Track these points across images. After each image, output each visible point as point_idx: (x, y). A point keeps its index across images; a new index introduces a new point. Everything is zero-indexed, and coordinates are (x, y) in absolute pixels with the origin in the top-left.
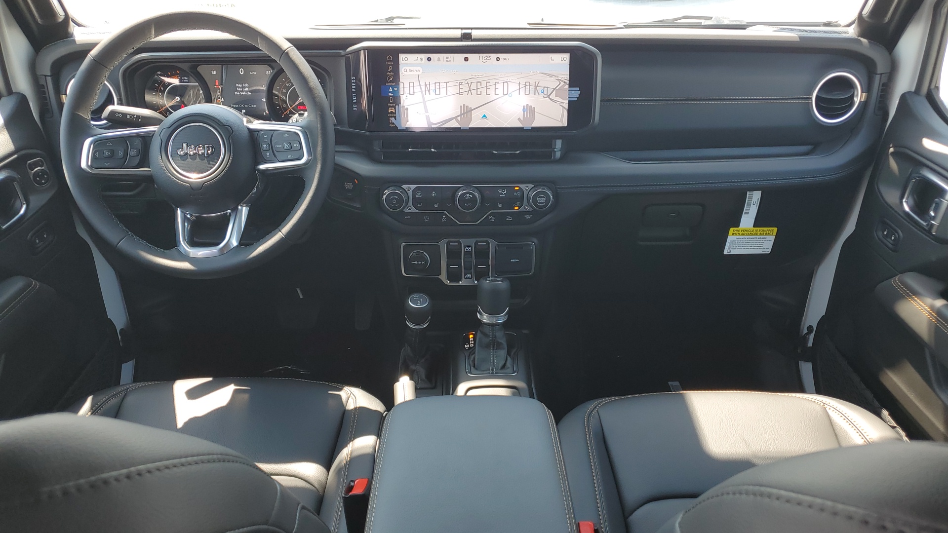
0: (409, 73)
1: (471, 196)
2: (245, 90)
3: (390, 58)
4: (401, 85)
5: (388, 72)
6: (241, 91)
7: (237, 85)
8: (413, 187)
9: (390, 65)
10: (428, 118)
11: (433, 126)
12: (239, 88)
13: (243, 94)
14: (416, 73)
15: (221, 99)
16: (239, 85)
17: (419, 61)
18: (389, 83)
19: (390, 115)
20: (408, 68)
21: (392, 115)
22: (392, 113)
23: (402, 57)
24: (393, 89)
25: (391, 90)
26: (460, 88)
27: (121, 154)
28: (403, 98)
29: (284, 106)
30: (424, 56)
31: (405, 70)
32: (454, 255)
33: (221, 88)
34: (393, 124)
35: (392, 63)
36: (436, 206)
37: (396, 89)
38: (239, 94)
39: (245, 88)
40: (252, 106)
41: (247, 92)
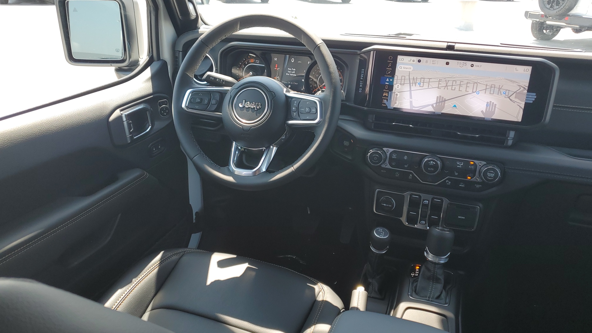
0: (403, 69)
1: (434, 163)
2: (293, 72)
3: (391, 58)
4: (396, 78)
5: (388, 67)
6: (290, 73)
7: (288, 69)
8: (391, 150)
9: (390, 63)
10: (411, 102)
11: (414, 109)
12: (289, 71)
13: (291, 75)
14: (408, 70)
15: (277, 77)
16: (290, 69)
17: (412, 62)
18: (387, 75)
19: (384, 98)
20: (403, 66)
21: (385, 98)
22: (385, 96)
23: (400, 58)
24: (389, 80)
25: (388, 80)
26: (439, 84)
27: (206, 102)
28: (395, 87)
29: (315, 85)
30: (416, 59)
31: (401, 67)
32: (414, 204)
33: (279, 69)
34: (385, 104)
35: (392, 62)
36: (406, 166)
37: (391, 80)
38: (288, 74)
39: (293, 71)
40: (295, 84)
41: (294, 74)
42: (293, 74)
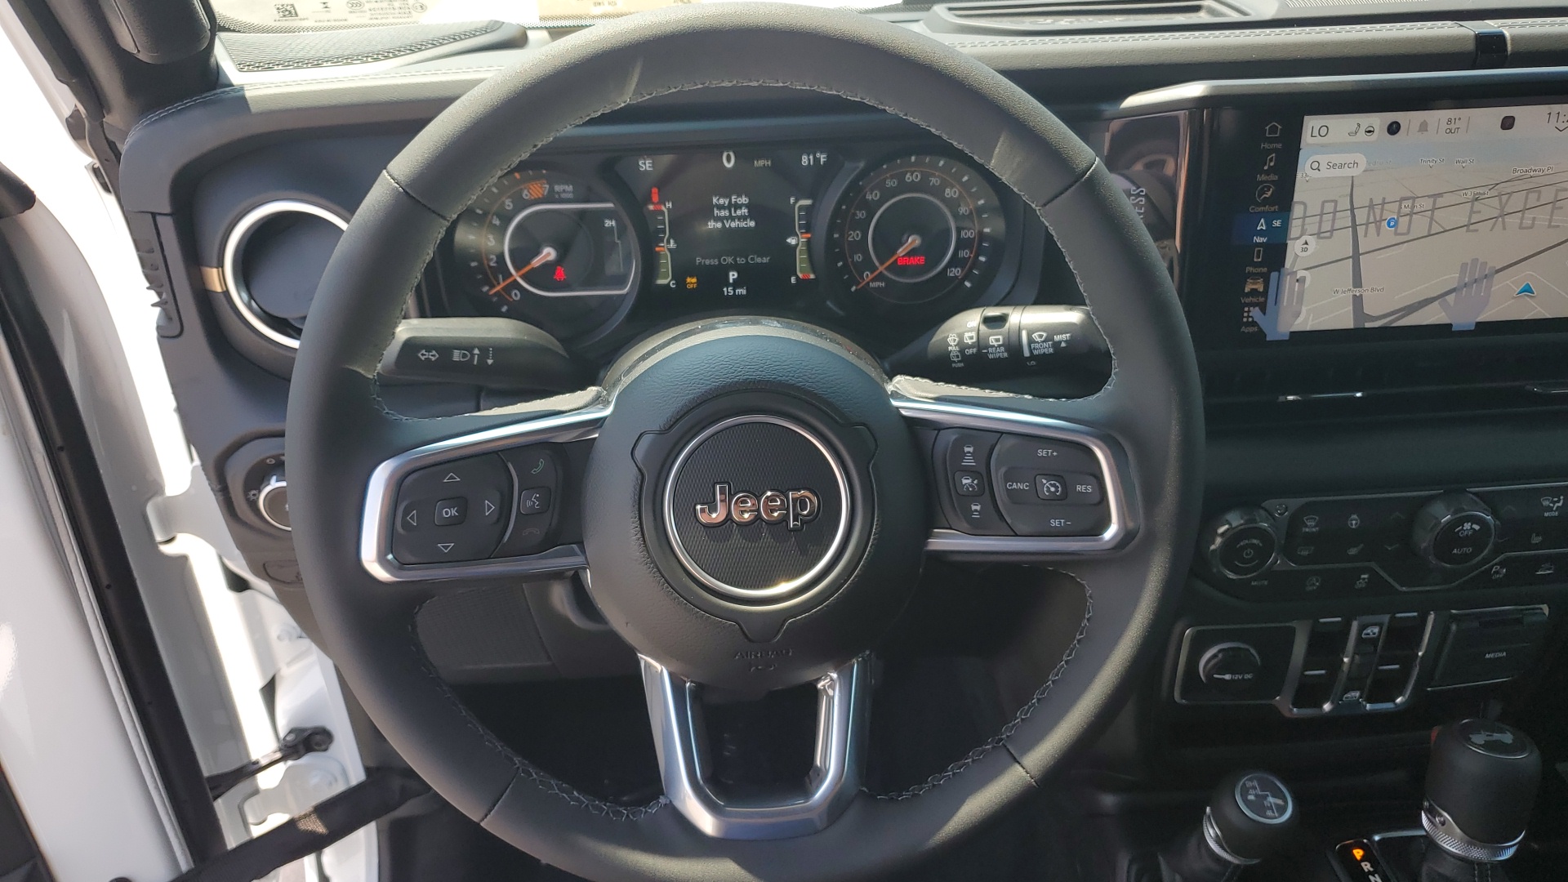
0: (1325, 173)
1: (1477, 527)
2: (739, 212)
3: (1273, 130)
4: (1297, 211)
5: (1262, 172)
6: (727, 218)
7: (715, 200)
8: (1295, 503)
9: (1270, 151)
10: (1358, 301)
11: (1368, 325)
12: (721, 207)
13: (733, 225)
14: (1347, 172)
15: (668, 242)
16: (722, 201)
17: (1362, 136)
18: (1258, 205)
19: (1248, 300)
20: (1323, 159)
21: (1255, 300)
22: (1254, 292)
23: (1312, 123)
24: (1269, 223)
25: (1262, 225)
26: (1472, 212)
27: (490, 508)
28: (1294, 248)
29: (861, 259)
30: (1378, 121)
31: (1315, 165)
32: (1326, 645)
33: (669, 209)
34: (1254, 323)
35: (1279, 146)
36: (1353, 551)
37: (1277, 223)
38: (719, 225)
39: (738, 206)
40: (759, 260)
41: (743, 218)
42: (740, 218)
